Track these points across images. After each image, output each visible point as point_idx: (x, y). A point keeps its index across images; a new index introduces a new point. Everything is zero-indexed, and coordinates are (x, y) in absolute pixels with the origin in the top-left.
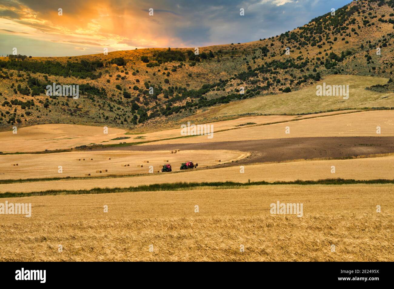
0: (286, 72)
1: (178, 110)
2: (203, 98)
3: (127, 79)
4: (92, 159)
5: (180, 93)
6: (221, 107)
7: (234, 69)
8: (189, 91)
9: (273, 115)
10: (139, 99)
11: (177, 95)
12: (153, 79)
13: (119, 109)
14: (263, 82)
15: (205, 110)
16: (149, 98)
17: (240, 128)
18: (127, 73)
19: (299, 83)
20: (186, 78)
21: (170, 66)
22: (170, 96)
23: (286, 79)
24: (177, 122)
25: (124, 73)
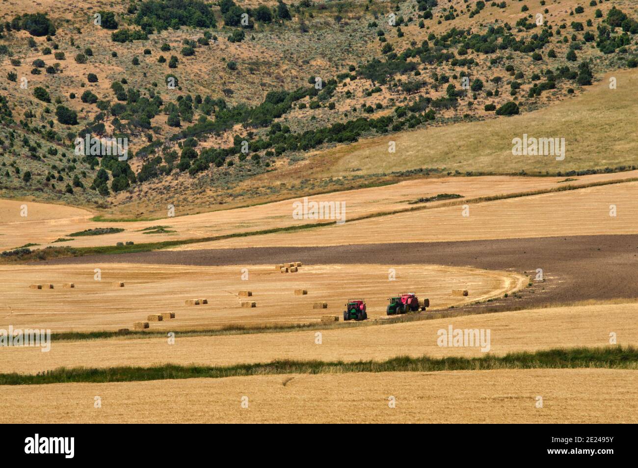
0: (494, 62)
1: (219, 157)
2: (278, 127)
3: (62, 72)
4: (72, 286)
5: (208, 113)
6: (339, 152)
7: (348, 51)
8: (234, 108)
9: (491, 174)
10: (103, 126)
11: (203, 120)
12: (134, 73)
13: (53, 152)
14: (436, 88)
15: (295, 160)
16: (129, 124)
17: (425, 207)
18: (60, 57)
19: (536, 92)
20: (222, 74)
21: (176, 41)
22: (184, 120)
23: (497, 80)
24: (230, 191)
25: (53, 56)
